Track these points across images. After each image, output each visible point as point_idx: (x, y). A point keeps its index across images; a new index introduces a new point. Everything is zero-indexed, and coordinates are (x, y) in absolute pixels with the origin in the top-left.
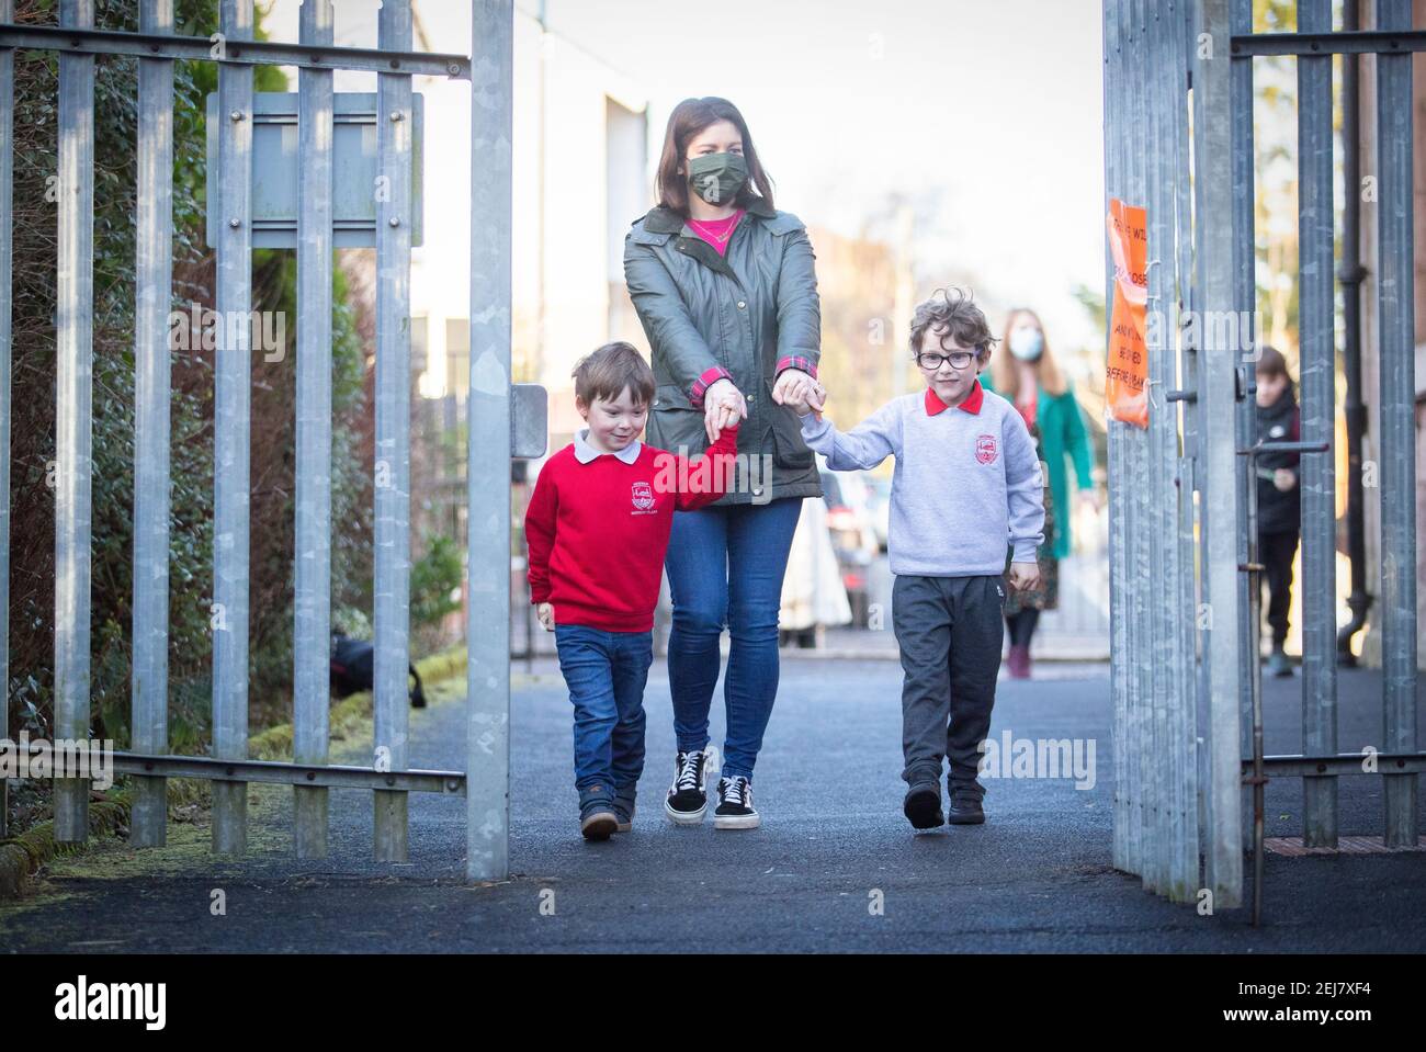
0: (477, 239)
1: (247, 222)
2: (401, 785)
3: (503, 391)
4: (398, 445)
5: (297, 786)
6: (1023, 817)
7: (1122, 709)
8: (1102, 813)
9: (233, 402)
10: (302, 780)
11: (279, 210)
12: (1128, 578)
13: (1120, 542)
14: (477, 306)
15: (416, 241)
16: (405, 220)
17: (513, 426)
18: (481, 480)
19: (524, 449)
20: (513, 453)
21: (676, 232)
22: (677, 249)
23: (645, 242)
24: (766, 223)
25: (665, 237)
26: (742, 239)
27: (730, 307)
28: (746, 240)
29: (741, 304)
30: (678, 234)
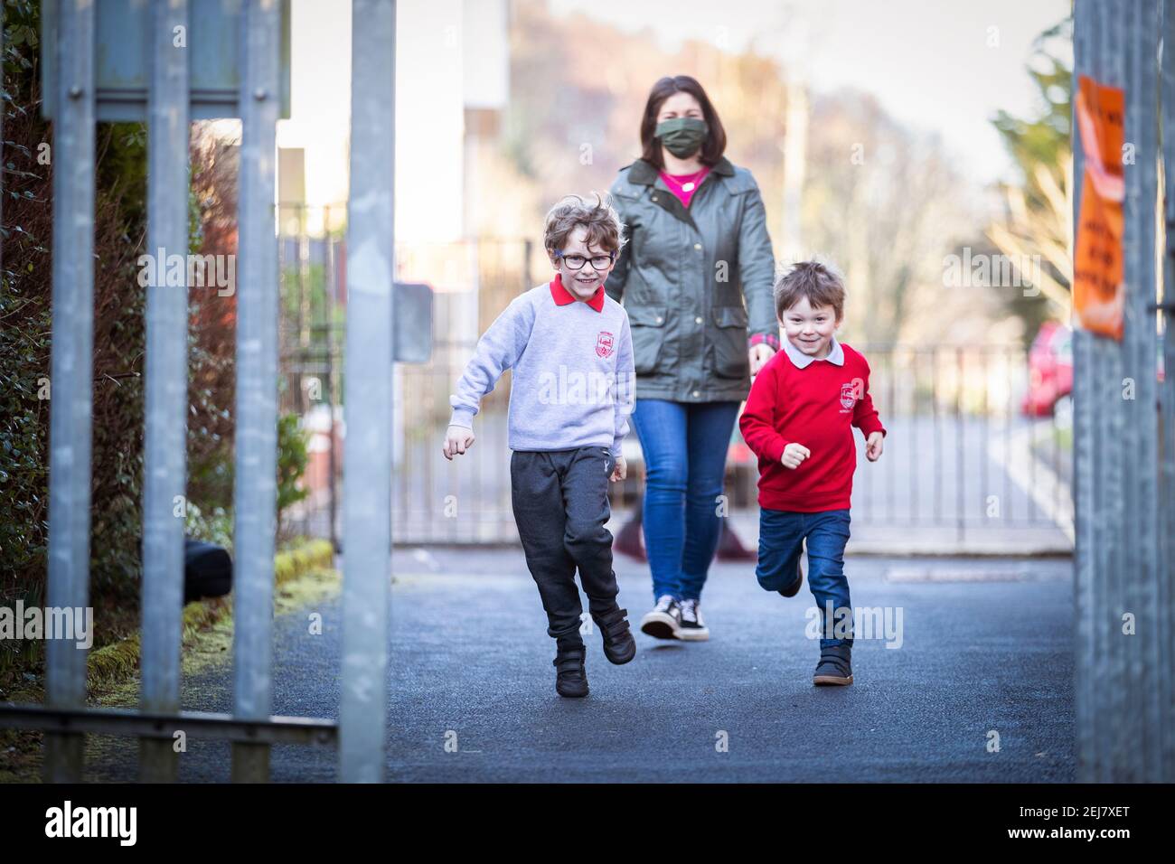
0: (358, 115)
1: (89, 90)
2: (264, 736)
3: (385, 289)
4: (264, 350)
5: (143, 739)
6: (964, 769)
7: (1087, 657)
8: (1057, 765)
9: (74, 295)
10: (149, 730)
11: (127, 76)
12: (1097, 507)
13: (1086, 466)
14: (356, 191)
15: (285, 113)
16: (273, 91)
17: (396, 329)
18: (359, 388)
19: (409, 353)
20: (396, 358)
21: (651, 183)
22: (651, 200)
23: (626, 194)
24: (726, 181)
25: (642, 188)
26: (705, 192)
27: (689, 249)
28: (708, 193)
29: (698, 247)
30: (652, 186)
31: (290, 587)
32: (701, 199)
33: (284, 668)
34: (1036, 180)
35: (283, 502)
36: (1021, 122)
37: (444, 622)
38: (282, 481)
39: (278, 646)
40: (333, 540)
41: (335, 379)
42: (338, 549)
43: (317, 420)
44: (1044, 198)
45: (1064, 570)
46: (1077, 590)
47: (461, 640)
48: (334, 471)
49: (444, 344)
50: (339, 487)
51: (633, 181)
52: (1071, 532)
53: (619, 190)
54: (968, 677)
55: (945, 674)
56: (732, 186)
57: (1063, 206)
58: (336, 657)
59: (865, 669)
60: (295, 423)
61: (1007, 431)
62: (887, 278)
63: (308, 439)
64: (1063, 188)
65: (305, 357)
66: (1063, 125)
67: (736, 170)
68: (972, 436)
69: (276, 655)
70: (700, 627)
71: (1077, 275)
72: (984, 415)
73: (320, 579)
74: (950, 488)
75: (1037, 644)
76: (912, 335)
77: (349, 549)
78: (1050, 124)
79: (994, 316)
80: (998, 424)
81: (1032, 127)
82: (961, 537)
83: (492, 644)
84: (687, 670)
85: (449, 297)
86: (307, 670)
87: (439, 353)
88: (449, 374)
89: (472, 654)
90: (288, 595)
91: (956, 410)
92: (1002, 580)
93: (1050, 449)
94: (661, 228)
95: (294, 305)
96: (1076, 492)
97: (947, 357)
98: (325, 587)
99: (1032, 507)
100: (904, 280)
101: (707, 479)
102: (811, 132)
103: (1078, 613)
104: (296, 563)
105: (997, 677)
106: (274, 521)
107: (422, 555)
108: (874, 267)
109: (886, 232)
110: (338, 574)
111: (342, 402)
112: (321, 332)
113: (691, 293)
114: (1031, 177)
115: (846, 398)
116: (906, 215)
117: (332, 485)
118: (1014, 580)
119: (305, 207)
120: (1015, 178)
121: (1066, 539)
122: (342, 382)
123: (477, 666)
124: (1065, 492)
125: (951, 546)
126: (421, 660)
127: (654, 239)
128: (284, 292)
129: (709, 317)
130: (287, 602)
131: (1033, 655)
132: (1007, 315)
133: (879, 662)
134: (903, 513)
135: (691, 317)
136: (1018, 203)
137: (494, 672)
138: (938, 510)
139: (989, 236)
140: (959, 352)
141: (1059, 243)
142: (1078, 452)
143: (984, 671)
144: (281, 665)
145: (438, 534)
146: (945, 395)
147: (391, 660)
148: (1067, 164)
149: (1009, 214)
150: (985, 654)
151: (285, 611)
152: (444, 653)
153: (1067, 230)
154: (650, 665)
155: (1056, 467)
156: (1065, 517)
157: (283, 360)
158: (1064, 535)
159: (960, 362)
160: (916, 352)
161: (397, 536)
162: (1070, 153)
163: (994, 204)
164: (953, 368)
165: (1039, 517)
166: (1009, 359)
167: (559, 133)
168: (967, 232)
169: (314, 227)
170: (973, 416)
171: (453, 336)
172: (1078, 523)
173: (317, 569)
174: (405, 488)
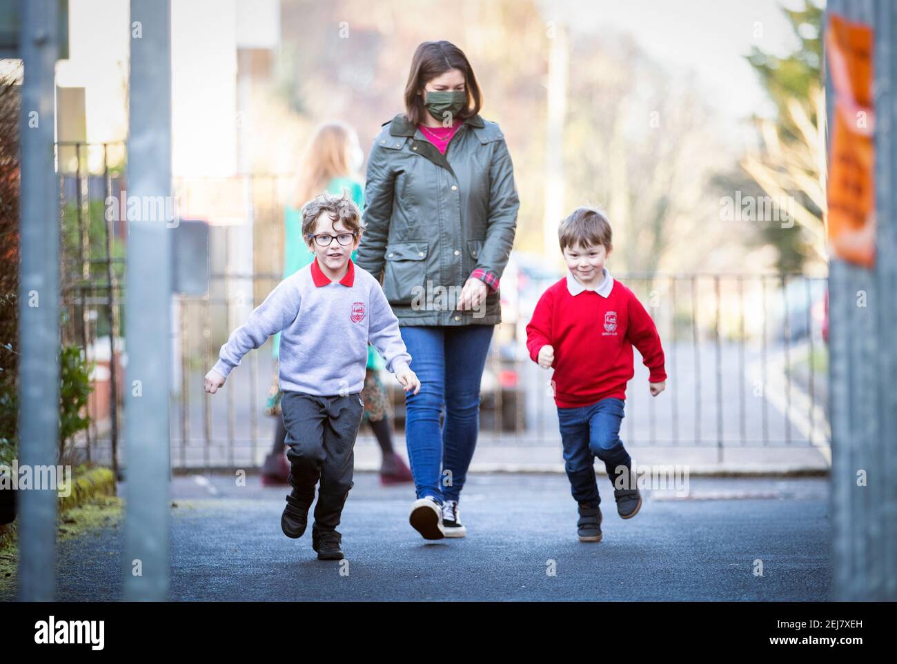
4: (47, 283)
7: (843, 573)
15: (63, 54)
16: (53, 34)
18: (139, 320)
19: (188, 285)
20: (175, 288)
21: (411, 135)
22: (411, 149)
23: (389, 146)
24: (477, 132)
25: (403, 140)
26: (459, 141)
27: (446, 190)
28: (461, 142)
29: (454, 188)
30: (412, 137)
31: (73, 513)
32: (456, 147)
33: (67, 593)
34: (789, 113)
35: (66, 430)
36: (773, 57)
37: (223, 546)
38: (63, 410)
39: (62, 572)
40: (115, 467)
41: (115, 310)
42: (119, 477)
43: (100, 350)
44: (797, 130)
45: (819, 488)
46: (833, 508)
47: (239, 563)
48: (116, 399)
49: (222, 277)
50: (120, 415)
51: (394, 134)
52: (826, 451)
53: (383, 143)
54: (729, 593)
55: (707, 590)
56: (482, 136)
57: (816, 139)
58: (119, 582)
59: (629, 586)
60: (77, 354)
61: (764, 356)
62: (647, 209)
63: (91, 370)
64: (814, 121)
65: (86, 291)
66: (813, 59)
67: (485, 123)
68: (730, 359)
69: (60, 580)
70: (459, 526)
71: (831, 205)
72: (742, 340)
73: (102, 506)
74: (710, 410)
75: (794, 560)
76: (671, 264)
77: (131, 475)
78: (801, 59)
79: (750, 245)
80: (755, 347)
81: (784, 62)
82: (721, 459)
83: (269, 565)
84: (459, 589)
85: (226, 231)
86: (90, 594)
87: (217, 285)
88: (227, 304)
89: (251, 576)
90: (72, 522)
91: (714, 335)
92: (760, 498)
93: (805, 372)
94: (420, 172)
95: (75, 239)
96: (831, 414)
97: (705, 284)
98: (107, 512)
99: (789, 427)
100: (662, 210)
101: (465, 395)
102: (572, 70)
103: (834, 532)
104: (78, 489)
105: (757, 593)
106: (57, 451)
107: (201, 481)
108: (633, 199)
109: (645, 166)
110: (120, 501)
111: (122, 334)
112: (102, 266)
113: (448, 229)
114: (784, 111)
115: (608, 323)
116: (665, 148)
117: (113, 415)
118: (772, 497)
119: (86, 144)
120: (768, 111)
121: (822, 458)
122: (122, 314)
123: (254, 587)
124: (819, 414)
125: (712, 467)
126: (200, 582)
127: (414, 182)
128: (64, 227)
129: (465, 249)
130: (70, 529)
131: (791, 571)
132: (762, 244)
133: (643, 580)
134: (664, 436)
135: (450, 251)
136: (771, 135)
137: (272, 593)
138: (698, 432)
139: (744, 166)
140: (717, 279)
141: (811, 173)
142: (832, 376)
143: (744, 587)
144: (64, 590)
145: (216, 460)
146: (704, 321)
147: (172, 582)
148: (819, 99)
149: (763, 145)
150: (745, 571)
151: (67, 536)
152: (223, 576)
153: (819, 160)
154: (422, 584)
155: (811, 390)
156: (820, 437)
157: (65, 294)
158: (820, 455)
159: (717, 288)
160: (674, 279)
161: (177, 463)
162: (821, 88)
163: (749, 136)
164: (712, 295)
165: (794, 438)
166: (764, 286)
167: (329, 72)
168: (723, 165)
169: (93, 165)
170: (730, 340)
171: (231, 269)
172: (834, 445)
173: (98, 495)
174: (184, 417)
